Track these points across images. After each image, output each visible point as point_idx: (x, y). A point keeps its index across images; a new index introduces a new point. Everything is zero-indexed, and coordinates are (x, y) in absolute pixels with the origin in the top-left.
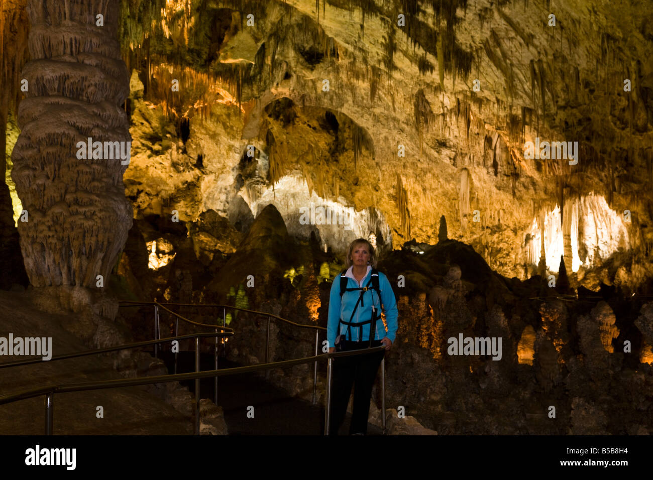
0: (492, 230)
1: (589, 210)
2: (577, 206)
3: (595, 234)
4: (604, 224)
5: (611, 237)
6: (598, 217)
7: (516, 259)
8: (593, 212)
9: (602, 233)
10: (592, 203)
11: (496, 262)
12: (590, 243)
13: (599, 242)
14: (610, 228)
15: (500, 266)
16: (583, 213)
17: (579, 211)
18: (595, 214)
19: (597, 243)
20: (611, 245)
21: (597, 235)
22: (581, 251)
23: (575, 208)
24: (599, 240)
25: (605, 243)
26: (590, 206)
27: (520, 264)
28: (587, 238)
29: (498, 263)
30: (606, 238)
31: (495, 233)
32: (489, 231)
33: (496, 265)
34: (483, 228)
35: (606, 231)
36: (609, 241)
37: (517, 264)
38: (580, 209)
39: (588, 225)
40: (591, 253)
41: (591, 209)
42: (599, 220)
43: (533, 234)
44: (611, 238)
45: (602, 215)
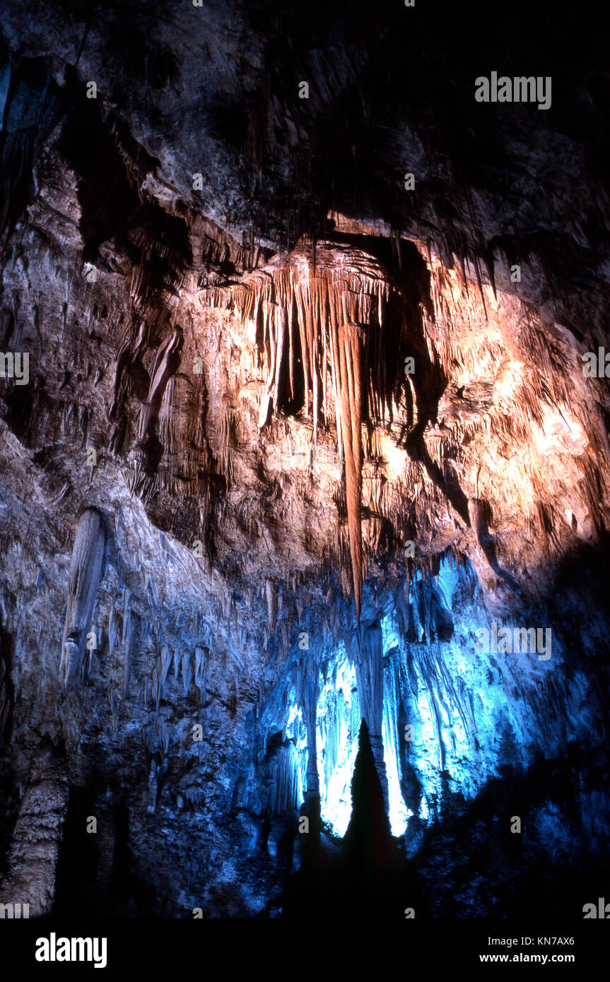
0: (174, 709)
1: (421, 684)
2: (393, 672)
3: (437, 741)
4: (456, 713)
5: (477, 742)
6: (441, 697)
7: (236, 793)
8: (430, 687)
9: (453, 737)
10: (428, 663)
11: (174, 798)
12: (426, 763)
13: (449, 760)
14: (473, 721)
15: (184, 810)
16: (405, 689)
17: (398, 685)
18: (435, 690)
19: (444, 762)
20: (479, 763)
21: (442, 744)
22: (407, 785)
23: (388, 678)
24: (448, 755)
25: (463, 762)
26: (422, 669)
27: (247, 810)
28: (419, 751)
29: (180, 804)
30: (464, 749)
31: (181, 717)
32: (168, 711)
33: (174, 808)
34: (152, 704)
35: (463, 731)
36: (471, 756)
37: (239, 809)
38: (400, 680)
39: (419, 721)
40: (431, 786)
41: (426, 678)
42: (446, 706)
43: (289, 734)
44: (477, 747)
45: (450, 691)
